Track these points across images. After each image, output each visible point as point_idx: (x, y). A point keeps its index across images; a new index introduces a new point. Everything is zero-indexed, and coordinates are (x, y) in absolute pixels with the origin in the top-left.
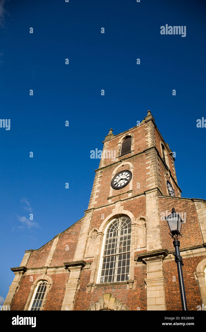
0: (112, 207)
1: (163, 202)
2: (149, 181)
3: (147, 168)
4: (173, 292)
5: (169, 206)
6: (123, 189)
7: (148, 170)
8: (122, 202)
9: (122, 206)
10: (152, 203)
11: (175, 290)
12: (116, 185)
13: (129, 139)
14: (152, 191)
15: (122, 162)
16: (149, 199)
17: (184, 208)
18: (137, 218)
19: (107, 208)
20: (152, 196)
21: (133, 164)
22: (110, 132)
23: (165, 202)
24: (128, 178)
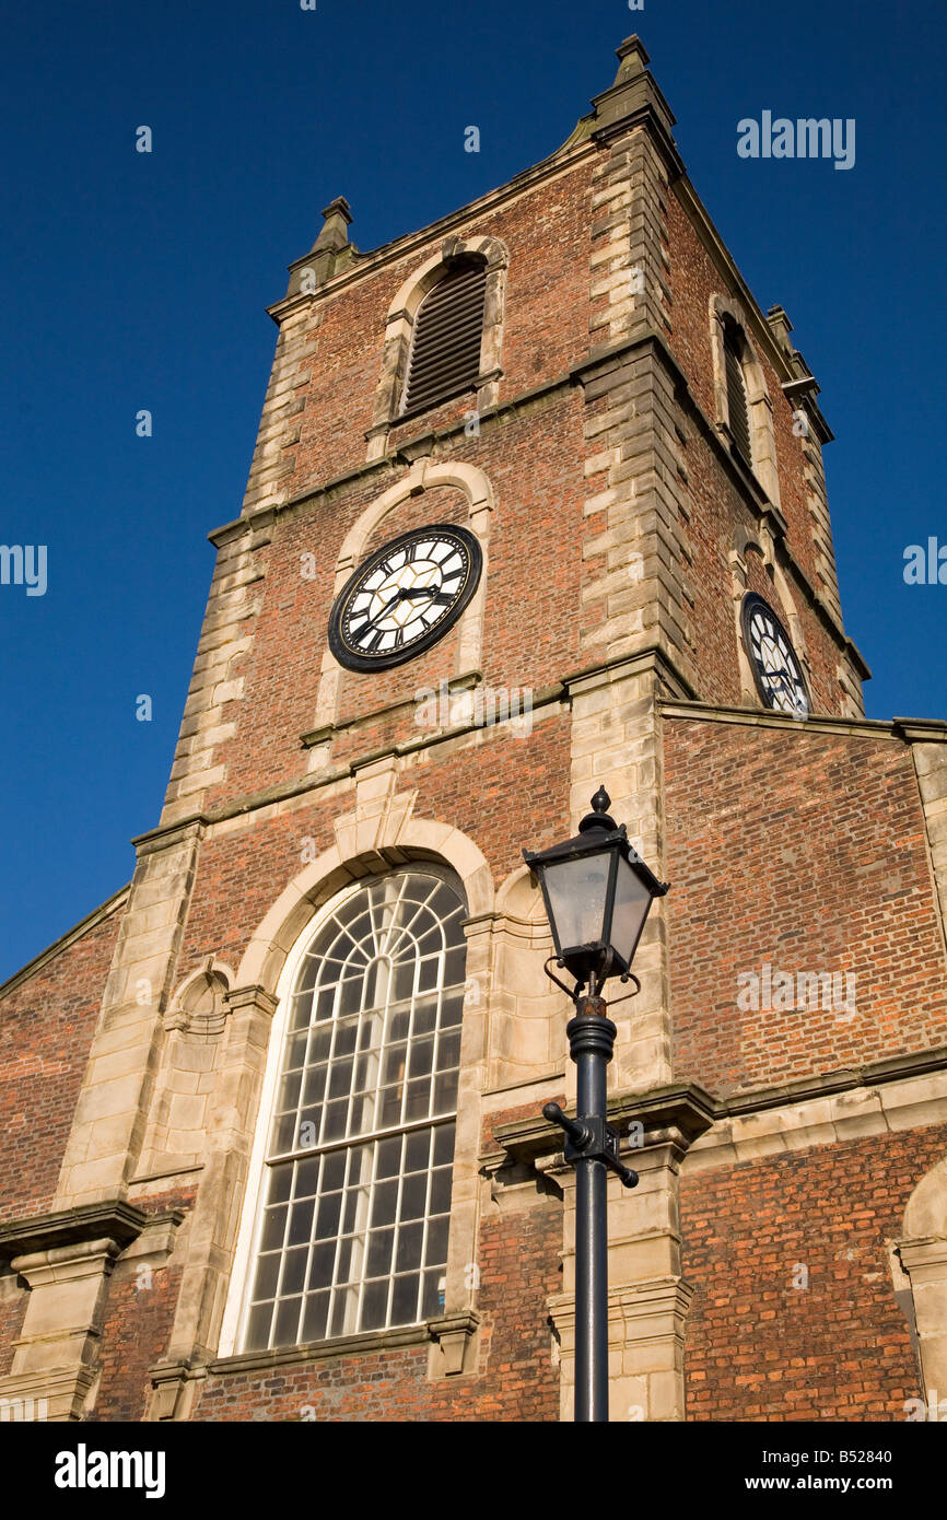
0: (333, 799)
1: (695, 750)
2: (600, 602)
3: (592, 505)
4: (741, 1381)
5: (734, 780)
6: (411, 666)
7: (599, 521)
8: (406, 763)
9: (401, 789)
10: (616, 765)
11: (754, 1369)
12: (365, 643)
13: (471, 279)
14: (614, 674)
15: (411, 464)
16: (597, 733)
17: (841, 793)
18: (509, 871)
19: (301, 810)
20: (616, 714)
21: (493, 479)
22: (325, 229)
23: (705, 754)
24: (451, 587)
